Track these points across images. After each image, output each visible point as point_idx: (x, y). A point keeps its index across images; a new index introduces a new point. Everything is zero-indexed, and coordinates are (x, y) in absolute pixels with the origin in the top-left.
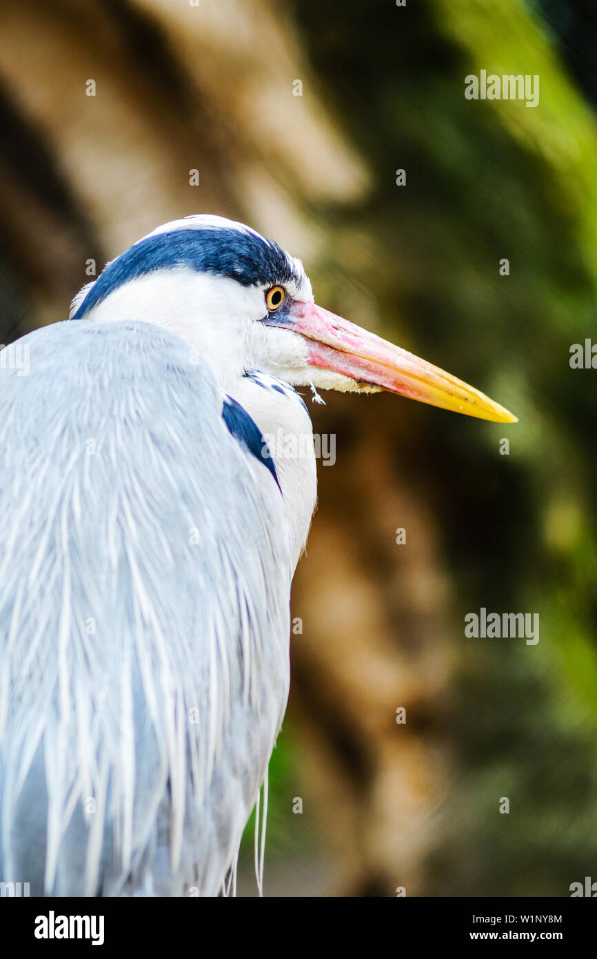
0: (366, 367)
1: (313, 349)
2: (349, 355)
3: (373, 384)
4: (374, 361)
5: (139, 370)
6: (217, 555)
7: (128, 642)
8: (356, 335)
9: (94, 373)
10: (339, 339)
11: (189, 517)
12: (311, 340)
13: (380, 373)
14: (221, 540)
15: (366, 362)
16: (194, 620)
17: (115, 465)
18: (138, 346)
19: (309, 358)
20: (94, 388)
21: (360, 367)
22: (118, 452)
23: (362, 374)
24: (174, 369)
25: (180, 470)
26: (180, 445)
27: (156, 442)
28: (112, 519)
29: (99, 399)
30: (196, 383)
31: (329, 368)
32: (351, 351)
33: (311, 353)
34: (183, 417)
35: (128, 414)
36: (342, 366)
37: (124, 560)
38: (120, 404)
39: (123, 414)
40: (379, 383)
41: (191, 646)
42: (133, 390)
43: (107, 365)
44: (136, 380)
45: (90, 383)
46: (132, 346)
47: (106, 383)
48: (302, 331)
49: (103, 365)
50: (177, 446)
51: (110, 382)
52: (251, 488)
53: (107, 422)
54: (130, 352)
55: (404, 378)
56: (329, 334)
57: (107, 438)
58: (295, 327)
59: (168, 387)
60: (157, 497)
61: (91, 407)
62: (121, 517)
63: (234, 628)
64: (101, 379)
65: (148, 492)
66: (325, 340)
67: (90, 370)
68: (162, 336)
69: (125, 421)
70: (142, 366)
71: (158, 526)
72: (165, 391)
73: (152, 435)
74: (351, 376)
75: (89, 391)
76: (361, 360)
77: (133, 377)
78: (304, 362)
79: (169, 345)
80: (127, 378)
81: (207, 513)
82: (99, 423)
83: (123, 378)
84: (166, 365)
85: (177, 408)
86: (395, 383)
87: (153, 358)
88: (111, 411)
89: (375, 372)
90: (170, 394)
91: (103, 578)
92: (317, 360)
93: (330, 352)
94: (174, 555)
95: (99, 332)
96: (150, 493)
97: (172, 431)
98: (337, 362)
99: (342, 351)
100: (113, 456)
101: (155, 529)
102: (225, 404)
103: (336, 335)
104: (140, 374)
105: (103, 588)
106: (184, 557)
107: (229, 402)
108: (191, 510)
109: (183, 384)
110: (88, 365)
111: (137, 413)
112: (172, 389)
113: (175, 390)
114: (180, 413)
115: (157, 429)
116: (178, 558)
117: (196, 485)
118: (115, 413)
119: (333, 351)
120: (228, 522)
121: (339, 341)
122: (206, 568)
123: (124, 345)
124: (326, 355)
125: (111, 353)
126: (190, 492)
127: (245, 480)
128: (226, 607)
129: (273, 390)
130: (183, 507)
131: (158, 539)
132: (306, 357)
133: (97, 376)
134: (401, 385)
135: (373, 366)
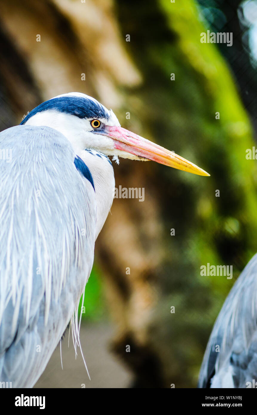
0: (141, 151)
1: (117, 143)
2: (133, 147)
3: (145, 158)
4: (144, 149)
5: (44, 144)
6: (68, 212)
7: (33, 242)
8: (137, 140)
9: (28, 145)
10: (128, 140)
11: (58, 198)
12: (116, 140)
13: (147, 154)
14: (70, 207)
15: (140, 150)
16: (58, 235)
17: (32, 178)
18: (45, 135)
19: (115, 147)
20: (27, 150)
21: (138, 151)
22: (34, 173)
23: (139, 154)
24: (57, 145)
25: (56, 181)
26: (57, 172)
27: (48, 171)
28: (30, 198)
29: (28, 154)
30: (65, 151)
31: (124, 150)
32: (133, 145)
33: (116, 145)
34: (59, 163)
35: (39, 161)
36: (130, 150)
37: (33, 212)
38: (36, 157)
39: (37, 160)
40: (147, 157)
41: (56, 244)
42: (41, 152)
43: (32, 142)
44: (43, 148)
45: (26, 149)
46: (42, 135)
47: (31, 149)
48: (111, 136)
49: (31, 142)
50: (55, 172)
51: (33, 149)
52: (82, 189)
53: (31, 163)
54: (41, 138)
55: (158, 157)
56: (123, 138)
57: (30, 168)
58: (108, 135)
59: (54, 151)
60: (47, 191)
61: (25, 157)
62: (33, 197)
63: (72, 239)
64: (30, 147)
65: (44, 188)
66: (121, 140)
67: (26, 144)
68: (54, 132)
69: (37, 162)
70: (45, 143)
71: (47, 201)
72: (53, 153)
73: (47, 168)
74: (134, 154)
75: (25, 152)
76: (138, 149)
77: (41, 147)
78: (113, 148)
79: (56, 136)
80: (39, 147)
81: (65, 197)
82: (28, 163)
83: (37, 147)
84: (54, 144)
85: (57, 159)
86: (154, 158)
87: (49, 141)
88: (33, 158)
89: (145, 154)
90: (54, 154)
91: (25, 219)
92: (118, 147)
93: (124, 145)
94: (52, 211)
95: (31, 130)
96: (44, 189)
97: (54, 167)
98: (128, 148)
99: (129, 145)
100: (32, 175)
101: (46, 202)
102: (75, 158)
103: (127, 139)
104: (44, 146)
105: (25, 222)
106: (56, 212)
107: (77, 158)
108: (59, 196)
109: (60, 151)
110: (26, 142)
111: (42, 160)
112: (55, 152)
113: (57, 153)
114: (58, 161)
115: (49, 166)
116: (53, 213)
117: (61, 186)
118: (34, 160)
119: (125, 145)
120: (73, 201)
121: (128, 141)
122: (63, 217)
123: (39, 135)
124: (123, 146)
125: (34, 138)
126: (59, 189)
127: (81, 186)
128: (70, 231)
129: (97, 156)
130: (56, 195)
131: (46, 205)
132: (113, 146)
133: (28, 146)
134: (157, 159)
135: (144, 151)
